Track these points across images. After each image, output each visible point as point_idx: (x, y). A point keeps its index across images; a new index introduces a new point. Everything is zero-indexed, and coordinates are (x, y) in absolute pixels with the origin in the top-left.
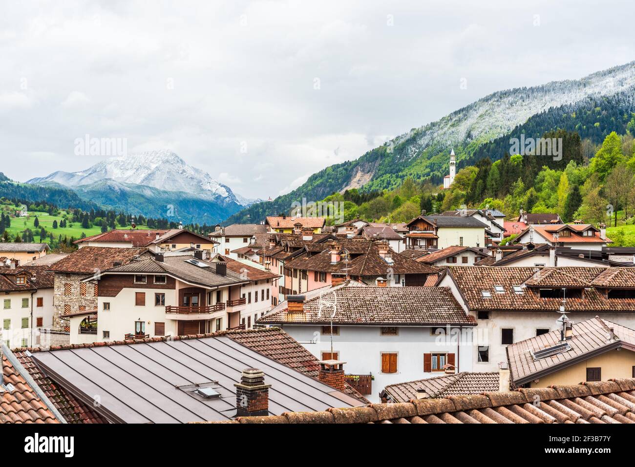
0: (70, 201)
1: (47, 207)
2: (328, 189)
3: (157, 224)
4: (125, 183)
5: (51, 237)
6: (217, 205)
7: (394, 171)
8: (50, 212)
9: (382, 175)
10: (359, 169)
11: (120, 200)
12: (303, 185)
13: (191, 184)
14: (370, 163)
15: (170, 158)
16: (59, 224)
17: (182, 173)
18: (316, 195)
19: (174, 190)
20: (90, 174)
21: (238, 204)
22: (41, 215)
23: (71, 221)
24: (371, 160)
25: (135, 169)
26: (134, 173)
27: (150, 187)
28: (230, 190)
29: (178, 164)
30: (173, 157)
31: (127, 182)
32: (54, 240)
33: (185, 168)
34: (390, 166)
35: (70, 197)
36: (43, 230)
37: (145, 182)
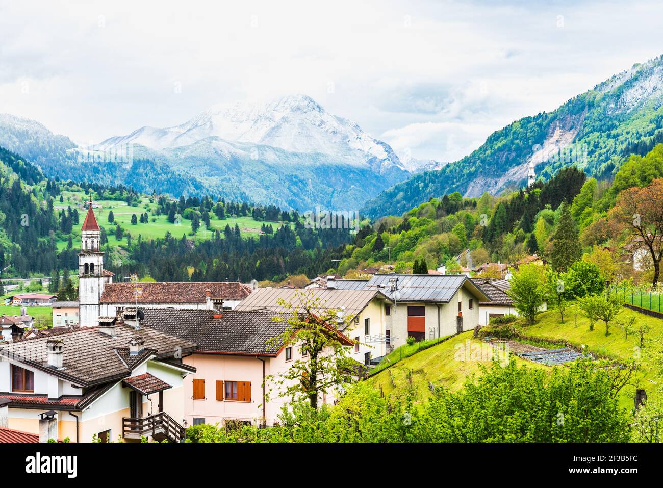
0: (159, 174)
1: (125, 194)
2: (514, 154)
3: (265, 215)
4: (238, 142)
5: (129, 236)
6: (371, 171)
7: (604, 128)
8: (128, 201)
9: (587, 134)
10: (558, 124)
11: (230, 169)
12: (481, 148)
13: (333, 141)
14: (574, 116)
15: (302, 104)
16: (139, 218)
17: (319, 126)
18: (497, 163)
19: (309, 151)
20: (189, 130)
21: (403, 169)
22: (117, 205)
23: (154, 213)
24: (575, 111)
25: (253, 120)
26: (252, 128)
27: (273, 149)
28: (390, 148)
29: (314, 112)
30: (306, 102)
31: (240, 141)
32: (132, 241)
33: (325, 117)
34: (601, 121)
35: (158, 169)
36: (119, 228)
37: (266, 140)
